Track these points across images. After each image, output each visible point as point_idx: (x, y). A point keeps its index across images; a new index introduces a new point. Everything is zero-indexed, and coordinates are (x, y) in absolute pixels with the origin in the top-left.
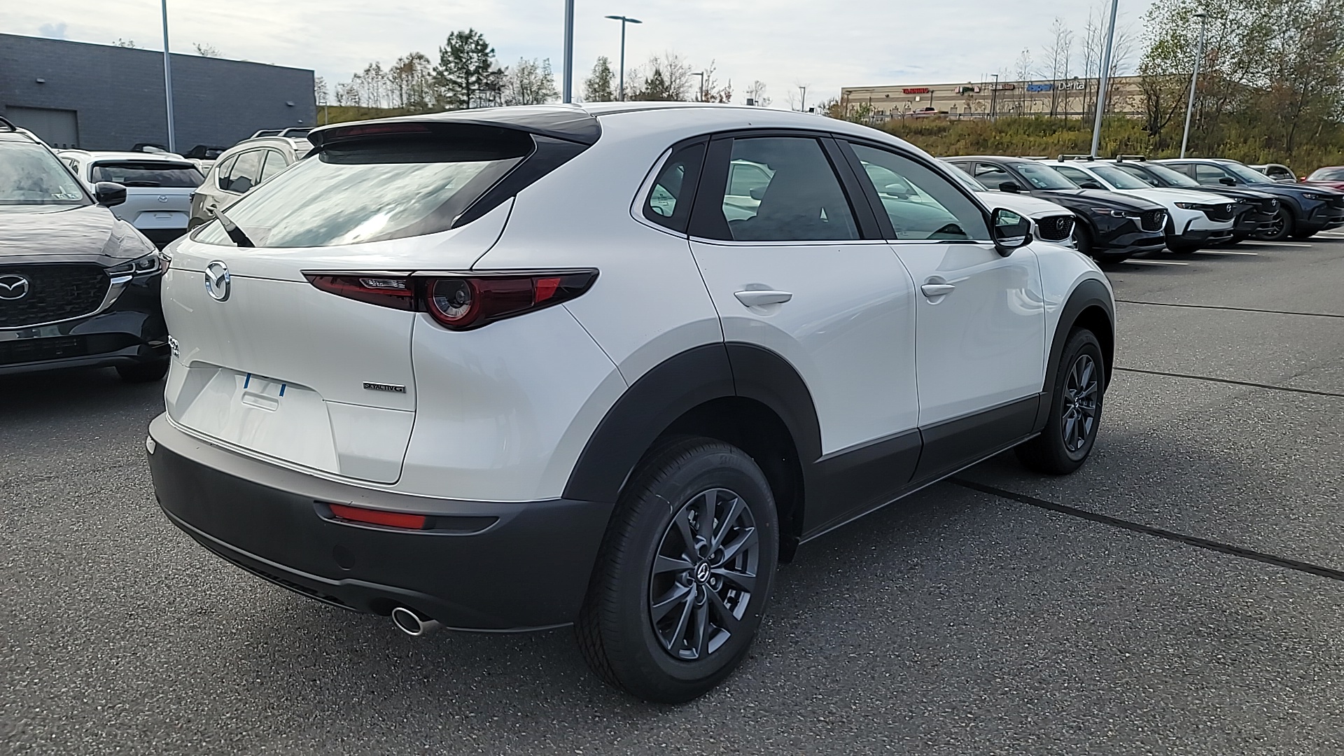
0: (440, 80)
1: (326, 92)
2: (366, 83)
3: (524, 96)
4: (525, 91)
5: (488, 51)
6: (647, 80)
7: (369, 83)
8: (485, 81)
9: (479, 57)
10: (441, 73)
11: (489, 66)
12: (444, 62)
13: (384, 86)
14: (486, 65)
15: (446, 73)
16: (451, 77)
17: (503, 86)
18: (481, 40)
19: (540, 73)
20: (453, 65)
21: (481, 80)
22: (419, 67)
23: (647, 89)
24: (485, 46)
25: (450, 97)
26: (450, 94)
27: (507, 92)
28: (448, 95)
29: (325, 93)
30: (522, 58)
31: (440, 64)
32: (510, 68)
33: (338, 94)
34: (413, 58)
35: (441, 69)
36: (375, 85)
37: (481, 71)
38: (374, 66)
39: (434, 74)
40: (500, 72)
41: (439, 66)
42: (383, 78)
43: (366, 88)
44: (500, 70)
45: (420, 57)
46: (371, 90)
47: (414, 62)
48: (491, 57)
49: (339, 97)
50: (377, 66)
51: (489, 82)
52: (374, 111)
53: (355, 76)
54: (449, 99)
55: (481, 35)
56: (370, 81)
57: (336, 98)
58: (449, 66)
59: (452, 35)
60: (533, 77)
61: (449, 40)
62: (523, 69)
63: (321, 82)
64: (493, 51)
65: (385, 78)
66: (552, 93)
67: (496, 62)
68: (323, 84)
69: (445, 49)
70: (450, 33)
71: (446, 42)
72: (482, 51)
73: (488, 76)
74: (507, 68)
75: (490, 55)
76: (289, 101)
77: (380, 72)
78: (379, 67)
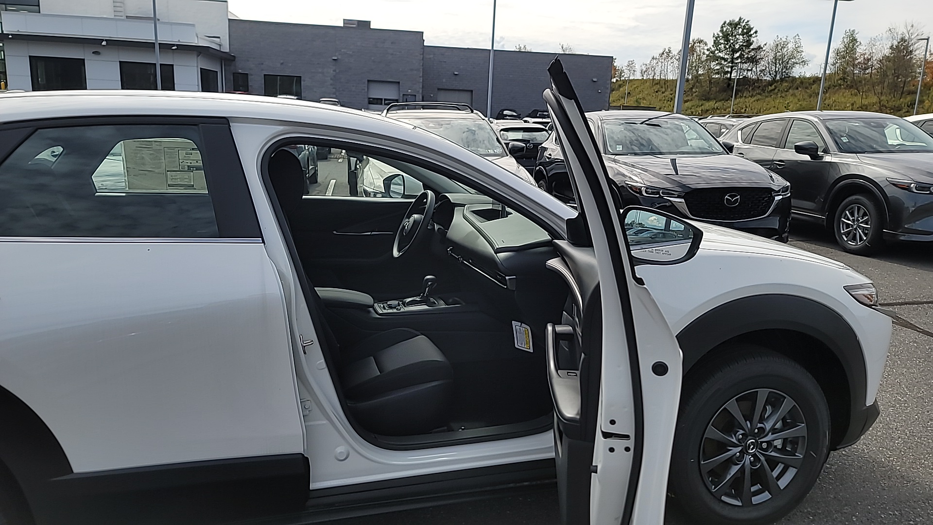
0: (713, 57)
1: (635, 70)
2: (660, 63)
3: (776, 65)
4: (778, 61)
5: (752, 32)
6: (892, 46)
7: (662, 63)
8: (746, 56)
9: (744, 38)
10: (713, 52)
11: (751, 44)
12: (716, 43)
13: (672, 64)
14: (749, 43)
15: (716, 52)
16: (721, 55)
17: (759, 59)
18: (747, 25)
19: (791, 46)
20: (722, 45)
21: (744, 55)
22: (698, 49)
23: (891, 54)
24: (750, 29)
25: (717, 69)
26: (718, 67)
27: (762, 63)
28: (715, 68)
29: (634, 71)
30: (778, 36)
31: (713, 46)
32: (767, 45)
33: (642, 72)
34: (695, 43)
35: (713, 49)
36: (666, 64)
37: (744, 49)
38: (667, 50)
39: (707, 53)
40: (759, 48)
41: (712, 47)
42: (672, 58)
43: (660, 66)
44: (760, 46)
45: (700, 42)
46: (663, 67)
47: (695, 45)
48: (754, 37)
50: (669, 50)
51: (749, 56)
52: (664, 82)
53: (653, 58)
54: (716, 71)
55: (748, 21)
56: (663, 61)
57: (641, 74)
58: (720, 46)
59: (724, 24)
60: (785, 49)
61: (722, 27)
62: (777, 45)
63: (632, 64)
64: (756, 32)
65: (673, 58)
66: (800, 61)
67: (756, 41)
68: (634, 65)
69: (718, 34)
70: (722, 23)
71: (720, 29)
72: (747, 33)
73: (750, 52)
74: (766, 44)
75: (753, 36)
76: (594, 78)
77: (670, 55)
78: (670, 51)
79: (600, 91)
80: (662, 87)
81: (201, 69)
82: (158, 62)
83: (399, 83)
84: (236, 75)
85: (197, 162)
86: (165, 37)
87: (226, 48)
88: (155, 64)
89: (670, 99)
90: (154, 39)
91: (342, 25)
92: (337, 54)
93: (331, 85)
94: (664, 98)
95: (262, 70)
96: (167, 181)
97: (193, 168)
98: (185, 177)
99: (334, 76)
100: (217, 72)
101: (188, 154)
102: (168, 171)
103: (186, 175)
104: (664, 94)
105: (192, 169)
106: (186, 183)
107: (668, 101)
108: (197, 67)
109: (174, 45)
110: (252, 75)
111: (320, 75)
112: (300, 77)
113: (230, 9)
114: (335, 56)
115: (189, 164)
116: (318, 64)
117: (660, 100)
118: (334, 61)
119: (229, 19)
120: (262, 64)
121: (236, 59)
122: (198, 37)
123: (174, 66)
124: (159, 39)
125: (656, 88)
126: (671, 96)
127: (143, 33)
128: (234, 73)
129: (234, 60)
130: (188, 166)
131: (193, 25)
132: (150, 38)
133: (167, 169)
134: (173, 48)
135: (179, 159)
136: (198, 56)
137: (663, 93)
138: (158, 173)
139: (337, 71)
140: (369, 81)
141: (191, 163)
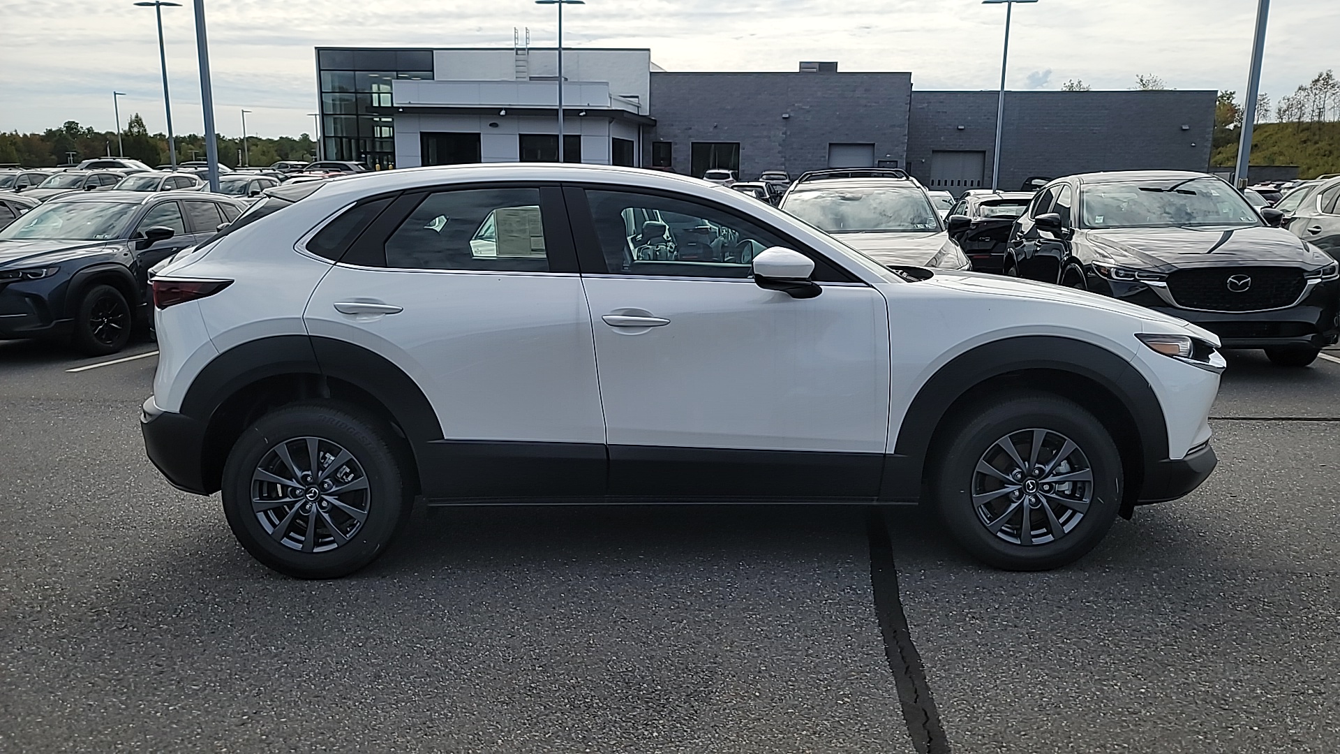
1: (1268, 108)
2: (1312, 96)
7: (1316, 94)
13: (1335, 96)
29: (1266, 110)
33: (1280, 110)
36: (1323, 96)
38: (1324, 75)
42: (1333, 87)
43: (1312, 100)
46: (1317, 102)
49: (1281, 113)
50: (1328, 75)
52: (1317, 126)
53: (1300, 89)
56: (1318, 92)
57: (1277, 115)
63: (1263, 99)
68: (1266, 101)
76: (1184, 124)
77: (1330, 82)
78: (1329, 76)
79: (1193, 144)
80: (1314, 135)
81: (613, 139)
82: (561, 132)
83: (873, 145)
84: (657, 145)
86: (573, 101)
87: (645, 111)
88: (557, 136)
89: (1327, 153)
90: (558, 104)
91: (797, 70)
92: (788, 110)
93: (779, 152)
94: (1316, 152)
95: (690, 137)
96: (530, 247)
99: (783, 140)
100: (633, 142)
102: (531, 237)
104: (1317, 145)
107: (1325, 156)
108: (609, 136)
109: (582, 111)
110: (676, 144)
111: (766, 140)
112: (739, 144)
113: (652, 60)
114: (786, 113)
116: (763, 125)
117: (1309, 155)
118: (784, 120)
119: (651, 73)
120: (691, 128)
121: (658, 124)
122: (611, 98)
123: (582, 137)
124: (563, 104)
125: (1304, 136)
126: (1329, 148)
127: (545, 98)
128: (654, 143)
129: (655, 125)
131: (607, 84)
132: (552, 103)
134: (581, 114)
136: (610, 123)
137: (1316, 143)
138: (524, 239)
139: (788, 133)
140: (830, 144)
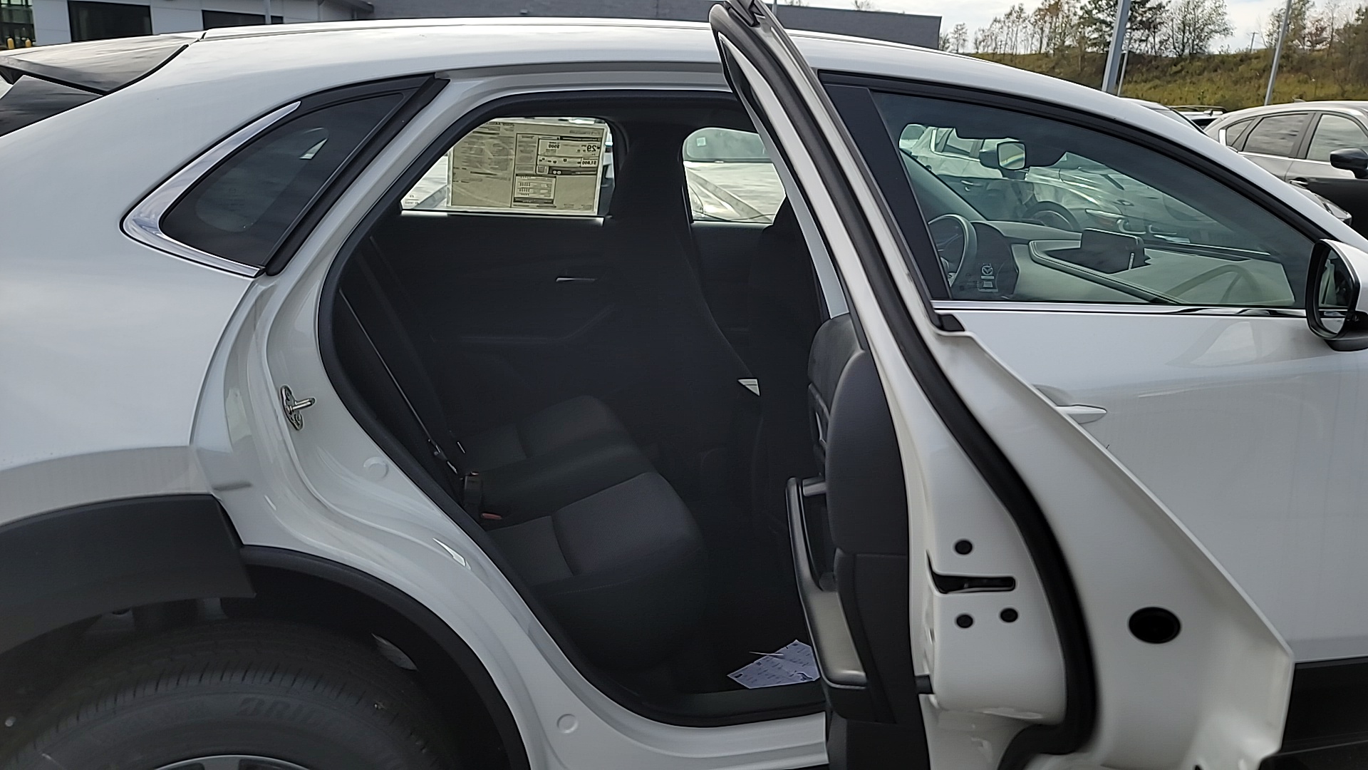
0: (1088, 19)
1: (966, 38)
2: (1005, 28)
3: (1184, 33)
4: (1187, 28)
6: (1360, 10)
7: (1009, 27)
8: (1139, 19)
10: (1089, 12)
13: (1024, 30)
15: (1095, 12)
16: (1101, 16)
17: (1160, 23)
21: (1136, 17)
22: (1065, 7)
23: (1358, 20)
25: (1095, 39)
26: (1096, 35)
27: (1164, 30)
28: (1092, 37)
29: (964, 40)
33: (976, 41)
35: (1089, 7)
36: (1015, 29)
37: (1137, 7)
38: (1017, 9)
39: (1080, 13)
40: (1160, 6)
41: (1088, 5)
42: (1024, 21)
43: (1005, 33)
44: (1160, 4)
46: (1010, 35)
47: (1062, 1)
49: (977, 44)
50: (1020, 8)
51: (1144, 19)
52: (1009, 57)
53: (995, 21)
54: (1092, 41)
56: (1010, 24)
57: (974, 45)
58: (1100, 3)
60: (1200, 10)
63: (963, 29)
65: (1027, 21)
66: (1222, 29)
68: (964, 30)
73: (1145, 12)
77: (1022, 16)
78: (1021, 10)
85: (565, 160)
96: (513, 193)
97: (557, 171)
98: (542, 186)
101: (553, 146)
102: (517, 175)
103: (544, 182)
105: (555, 172)
106: (542, 197)
115: (552, 164)
129: (373, 11)
130: (550, 167)
133: (517, 172)
135: (538, 155)
136: (319, 4)
138: (502, 178)
141: (555, 162)
